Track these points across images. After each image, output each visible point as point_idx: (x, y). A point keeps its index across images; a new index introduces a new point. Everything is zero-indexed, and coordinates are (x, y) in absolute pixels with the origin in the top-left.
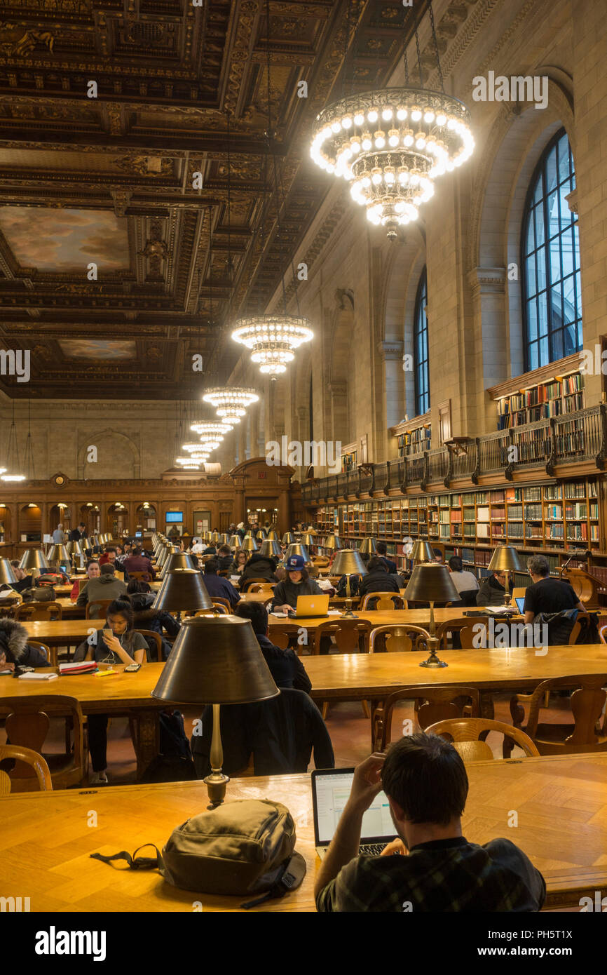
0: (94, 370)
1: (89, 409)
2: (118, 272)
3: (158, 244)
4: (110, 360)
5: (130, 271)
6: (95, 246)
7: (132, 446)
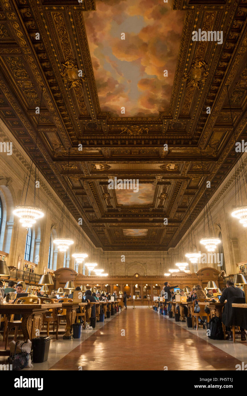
0: (132, 240)
1: (129, 254)
2: (148, 205)
3: (165, 195)
4: (138, 236)
5: (153, 204)
6: (143, 196)
7: (144, 267)
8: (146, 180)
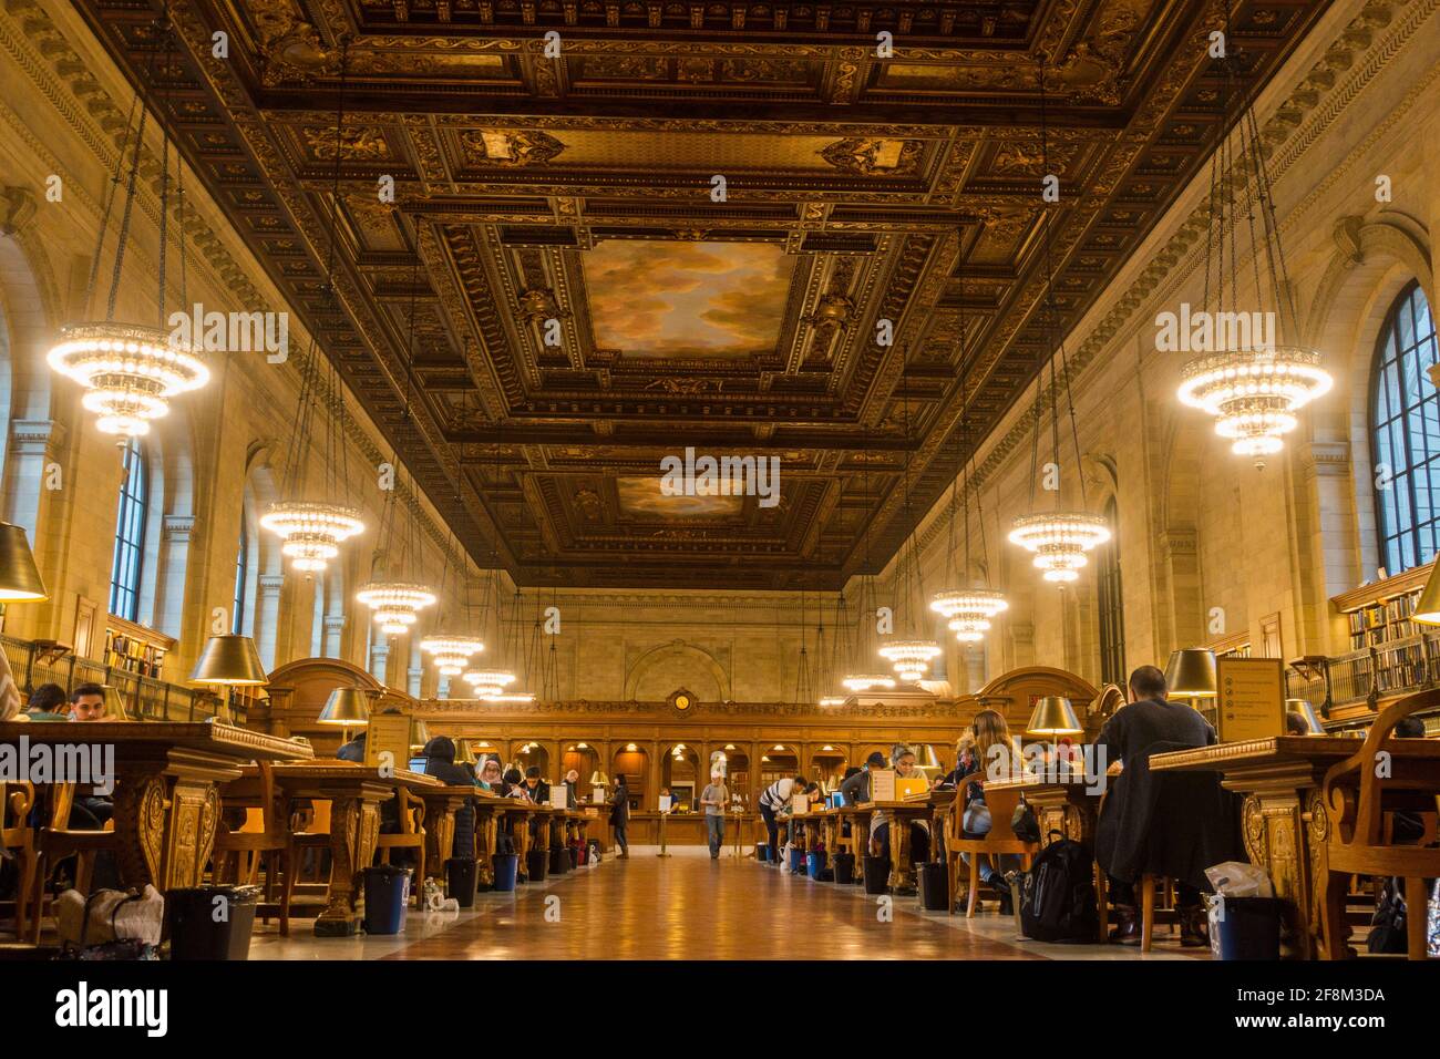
0: (663, 535)
1: (646, 605)
2: (754, 355)
3: (840, 303)
4: (695, 517)
5: (775, 353)
6: (729, 310)
7: (717, 670)
8: (747, 224)
